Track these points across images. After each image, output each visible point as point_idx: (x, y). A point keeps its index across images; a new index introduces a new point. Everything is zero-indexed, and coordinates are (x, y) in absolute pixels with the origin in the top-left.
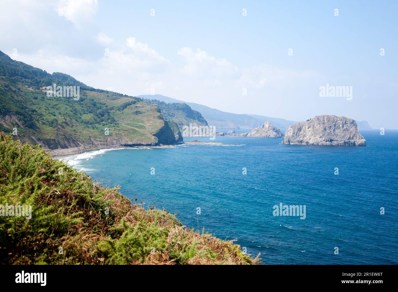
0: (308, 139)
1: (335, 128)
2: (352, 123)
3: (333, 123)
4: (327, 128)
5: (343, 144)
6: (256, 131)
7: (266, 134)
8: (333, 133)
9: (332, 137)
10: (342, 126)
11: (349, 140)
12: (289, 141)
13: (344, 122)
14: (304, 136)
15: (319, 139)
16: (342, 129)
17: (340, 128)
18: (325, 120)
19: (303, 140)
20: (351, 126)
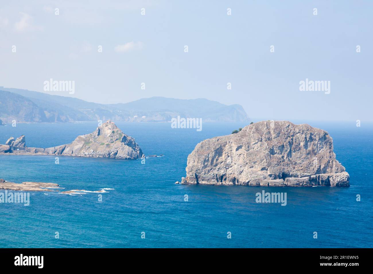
0: (236, 173)
1: (290, 150)
2: (322, 138)
3: (287, 138)
4: (276, 150)
5: (307, 183)
6: (83, 142)
7: (108, 149)
8: (286, 161)
9: (286, 168)
10: (304, 145)
11: (317, 175)
12: (197, 177)
13: (308, 136)
14: (228, 166)
15: (260, 173)
16: (304, 151)
17: (300, 149)
18: (272, 132)
19: (225, 175)
20: (320, 144)
